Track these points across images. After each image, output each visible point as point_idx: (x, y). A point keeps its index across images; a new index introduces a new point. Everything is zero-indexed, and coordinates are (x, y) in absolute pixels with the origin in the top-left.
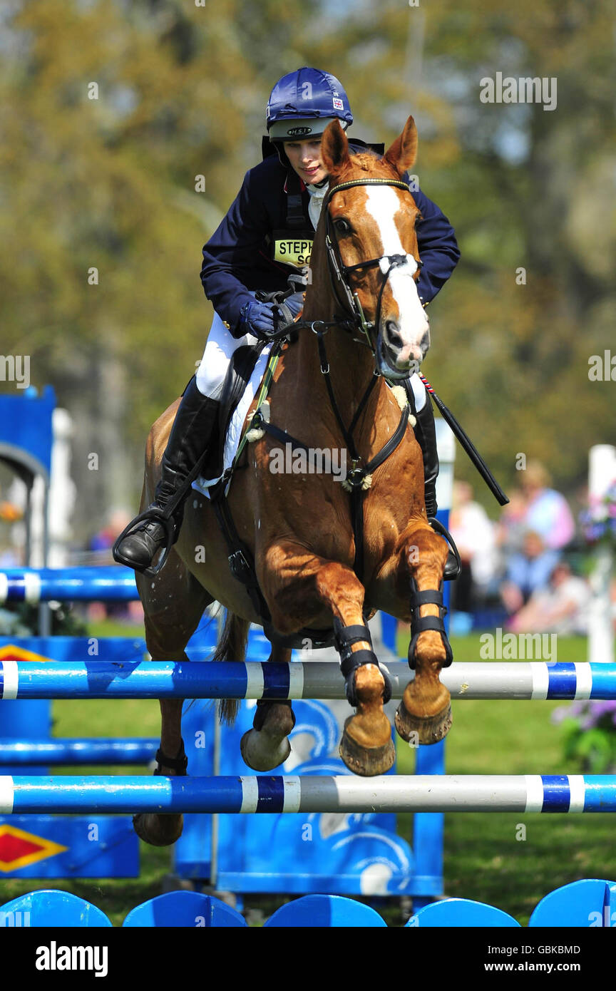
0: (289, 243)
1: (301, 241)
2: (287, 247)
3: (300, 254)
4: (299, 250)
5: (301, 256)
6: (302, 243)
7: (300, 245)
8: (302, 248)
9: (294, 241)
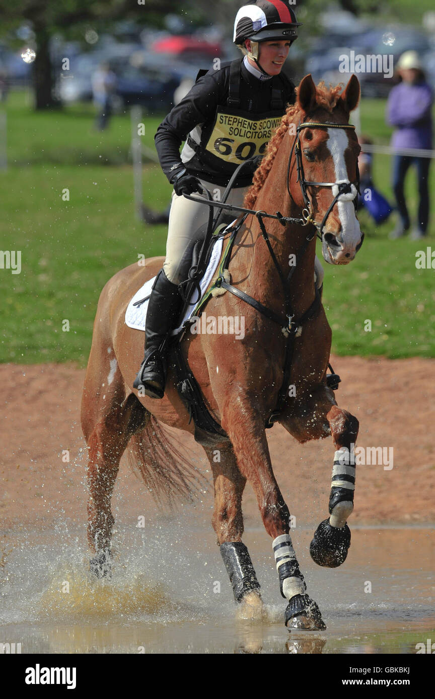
0: (226, 117)
1: (234, 117)
2: (224, 119)
3: (232, 126)
4: (231, 123)
5: (232, 128)
6: (235, 118)
7: (232, 119)
8: (234, 122)
9: (229, 116)
